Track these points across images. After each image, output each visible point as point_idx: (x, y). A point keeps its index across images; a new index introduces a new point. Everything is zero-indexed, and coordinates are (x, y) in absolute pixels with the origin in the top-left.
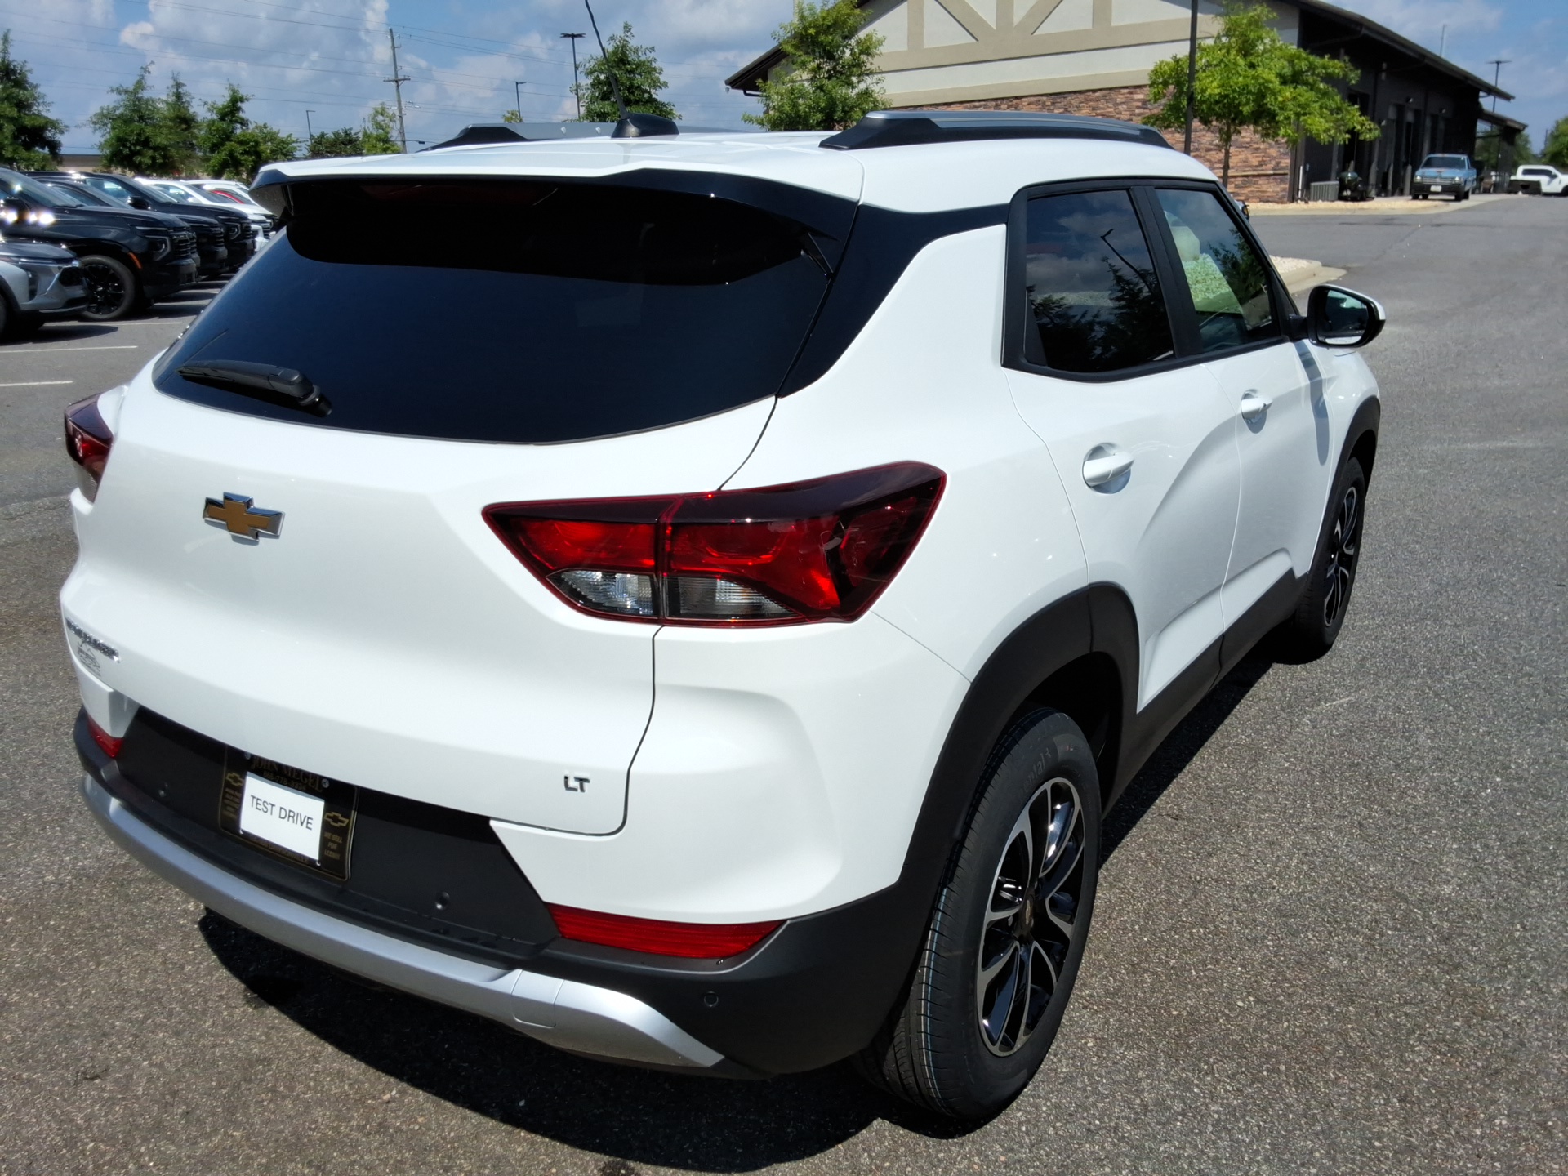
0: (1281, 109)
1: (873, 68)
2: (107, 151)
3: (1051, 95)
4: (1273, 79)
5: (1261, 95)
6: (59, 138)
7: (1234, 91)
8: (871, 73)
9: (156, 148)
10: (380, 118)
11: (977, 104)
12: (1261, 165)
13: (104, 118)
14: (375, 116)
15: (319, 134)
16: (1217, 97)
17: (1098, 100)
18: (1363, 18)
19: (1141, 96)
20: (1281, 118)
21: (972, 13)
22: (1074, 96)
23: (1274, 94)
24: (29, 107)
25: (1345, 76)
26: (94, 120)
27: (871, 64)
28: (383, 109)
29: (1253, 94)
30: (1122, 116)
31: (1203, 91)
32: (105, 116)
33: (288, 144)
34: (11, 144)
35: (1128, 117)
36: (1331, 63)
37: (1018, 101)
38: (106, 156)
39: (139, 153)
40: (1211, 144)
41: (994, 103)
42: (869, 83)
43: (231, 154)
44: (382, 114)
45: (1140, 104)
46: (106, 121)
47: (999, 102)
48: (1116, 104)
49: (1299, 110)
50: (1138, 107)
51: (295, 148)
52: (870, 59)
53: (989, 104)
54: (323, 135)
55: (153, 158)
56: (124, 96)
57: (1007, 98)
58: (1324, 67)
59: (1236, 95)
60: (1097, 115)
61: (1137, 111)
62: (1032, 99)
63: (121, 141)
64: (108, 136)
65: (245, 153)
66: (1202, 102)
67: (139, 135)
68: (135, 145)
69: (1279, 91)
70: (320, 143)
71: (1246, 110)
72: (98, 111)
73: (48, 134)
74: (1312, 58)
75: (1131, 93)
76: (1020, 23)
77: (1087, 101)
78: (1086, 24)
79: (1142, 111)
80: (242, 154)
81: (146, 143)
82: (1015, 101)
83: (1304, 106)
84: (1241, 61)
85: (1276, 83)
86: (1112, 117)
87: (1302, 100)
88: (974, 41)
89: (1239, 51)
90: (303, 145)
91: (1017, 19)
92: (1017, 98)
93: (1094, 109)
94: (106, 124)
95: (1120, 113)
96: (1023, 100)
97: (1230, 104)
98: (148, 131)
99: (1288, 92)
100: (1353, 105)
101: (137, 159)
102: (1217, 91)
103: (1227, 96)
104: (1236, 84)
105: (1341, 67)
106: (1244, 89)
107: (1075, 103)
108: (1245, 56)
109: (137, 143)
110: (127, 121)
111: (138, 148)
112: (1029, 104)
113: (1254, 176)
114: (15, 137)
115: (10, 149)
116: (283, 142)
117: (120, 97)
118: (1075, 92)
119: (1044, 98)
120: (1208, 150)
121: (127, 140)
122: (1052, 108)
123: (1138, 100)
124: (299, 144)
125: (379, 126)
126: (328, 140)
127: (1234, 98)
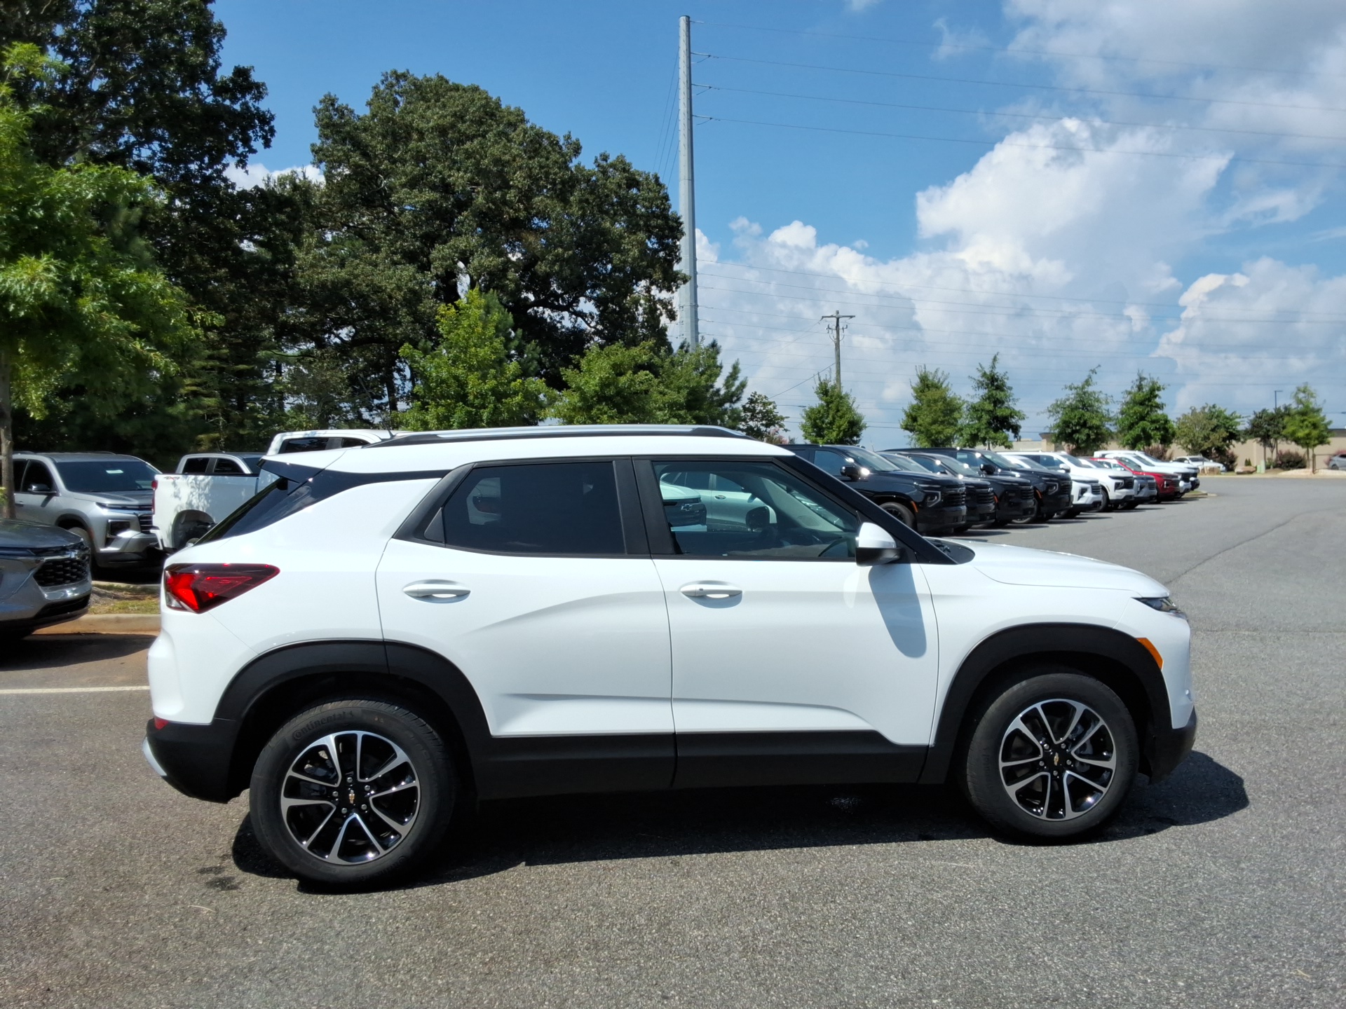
2: (1057, 431)
6: (1021, 423)
9: (1090, 428)
10: (1301, 395)
13: (1056, 408)
14: (1297, 393)
15: (1260, 411)
24: (1003, 403)
26: (1050, 409)
28: (1305, 388)
32: (1058, 406)
33: (1231, 420)
34: (986, 428)
38: (1054, 434)
39: (1076, 431)
43: (1144, 430)
44: (1304, 392)
46: (1059, 409)
51: (1238, 423)
54: (1264, 411)
55: (1088, 435)
56: (1074, 391)
63: (1066, 424)
64: (1058, 421)
65: (1156, 429)
67: (1080, 418)
68: (1076, 426)
70: (1261, 418)
72: (1054, 402)
73: (1013, 421)
80: (1153, 430)
81: (1084, 425)
90: (1246, 419)
94: (1058, 412)
98: (1087, 415)
101: (1076, 436)
109: (1078, 424)
110: (1073, 408)
111: (1078, 428)
114: (989, 424)
115: (984, 432)
116: (1227, 418)
117: (1070, 392)
121: (1070, 423)
124: (1241, 419)
125: (1299, 402)
126: (1268, 415)
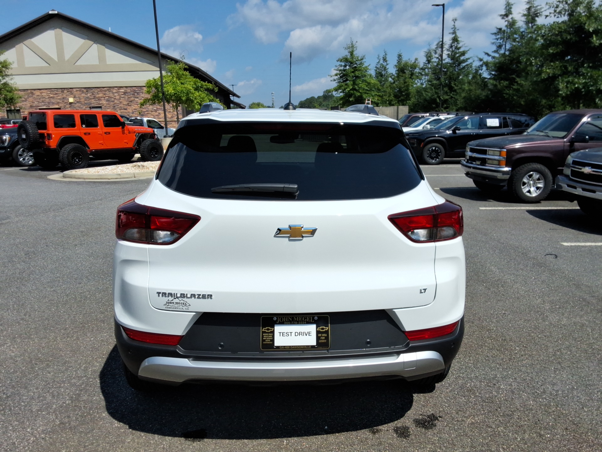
0: (195, 99)
1: (8, 74)
3: (85, 88)
4: (192, 89)
5: (187, 94)
7: (178, 92)
8: (7, 75)
11: (53, 90)
12: (172, 117)
16: (173, 94)
17: (105, 91)
18: (199, 68)
19: (123, 91)
20: (196, 102)
21: (46, 55)
22: (95, 89)
23: (192, 94)
25: (213, 89)
27: (8, 72)
29: (185, 93)
30: (116, 98)
31: (168, 91)
35: (119, 98)
36: (208, 84)
37: (72, 90)
40: (152, 109)
41: (61, 90)
42: (7, 80)
45: (123, 93)
47: (63, 90)
48: (113, 93)
49: (201, 99)
50: (122, 95)
52: (7, 70)
53: (58, 90)
57: (67, 88)
58: (206, 85)
59: (179, 93)
60: (106, 97)
61: (122, 96)
62: (77, 89)
66: (167, 95)
69: (194, 93)
71: (184, 99)
74: (202, 82)
75: (119, 89)
76: (68, 60)
77: (101, 91)
78: (96, 62)
79: (124, 96)
82: (70, 90)
83: (203, 98)
84: (178, 82)
85: (193, 91)
86: (112, 97)
87: (202, 96)
88: (49, 65)
89: (177, 78)
91: (66, 58)
92: (71, 88)
93: (104, 94)
95: (116, 96)
96: (74, 89)
97: (177, 96)
99: (197, 94)
100: (217, 99)
102: (173, 91)
103: (176, 93)
104: (179, 89)
105: (211, 86)
106: (181, 91)
107: (96, 91)
108: (179, 79)
112: (77, 91)
113: (170, 121)
118: (96, 88)
119: (83, 89)
120: (152, 111)
122: (87, 93)
123: (122, 92)
127: (179, 94)
